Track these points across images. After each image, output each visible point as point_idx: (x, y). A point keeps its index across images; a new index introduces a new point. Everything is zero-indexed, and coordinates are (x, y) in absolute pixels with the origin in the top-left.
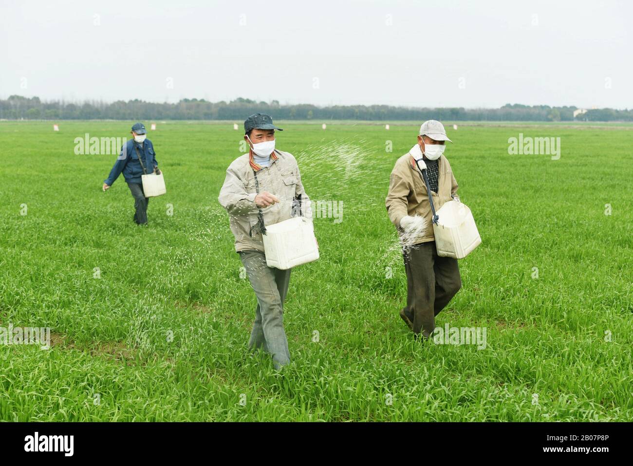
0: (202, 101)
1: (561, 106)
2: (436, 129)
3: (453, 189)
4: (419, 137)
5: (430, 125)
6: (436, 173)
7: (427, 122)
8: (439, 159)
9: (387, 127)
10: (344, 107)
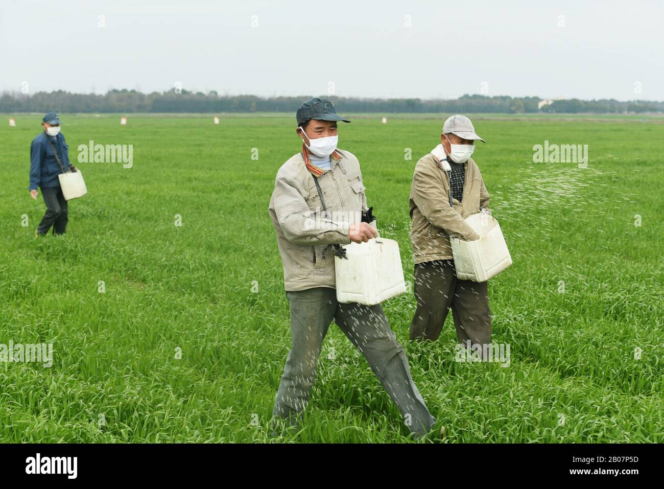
0: (133, 91)
1: (523, 96)
2: (464, 126)
3: (482, 202)
4: (442, 135)
5: (457, 121)
6: (462, 178)
7: (453, 117)
8: (467, 162)
9: (384, 121)
10: (290, 98)
